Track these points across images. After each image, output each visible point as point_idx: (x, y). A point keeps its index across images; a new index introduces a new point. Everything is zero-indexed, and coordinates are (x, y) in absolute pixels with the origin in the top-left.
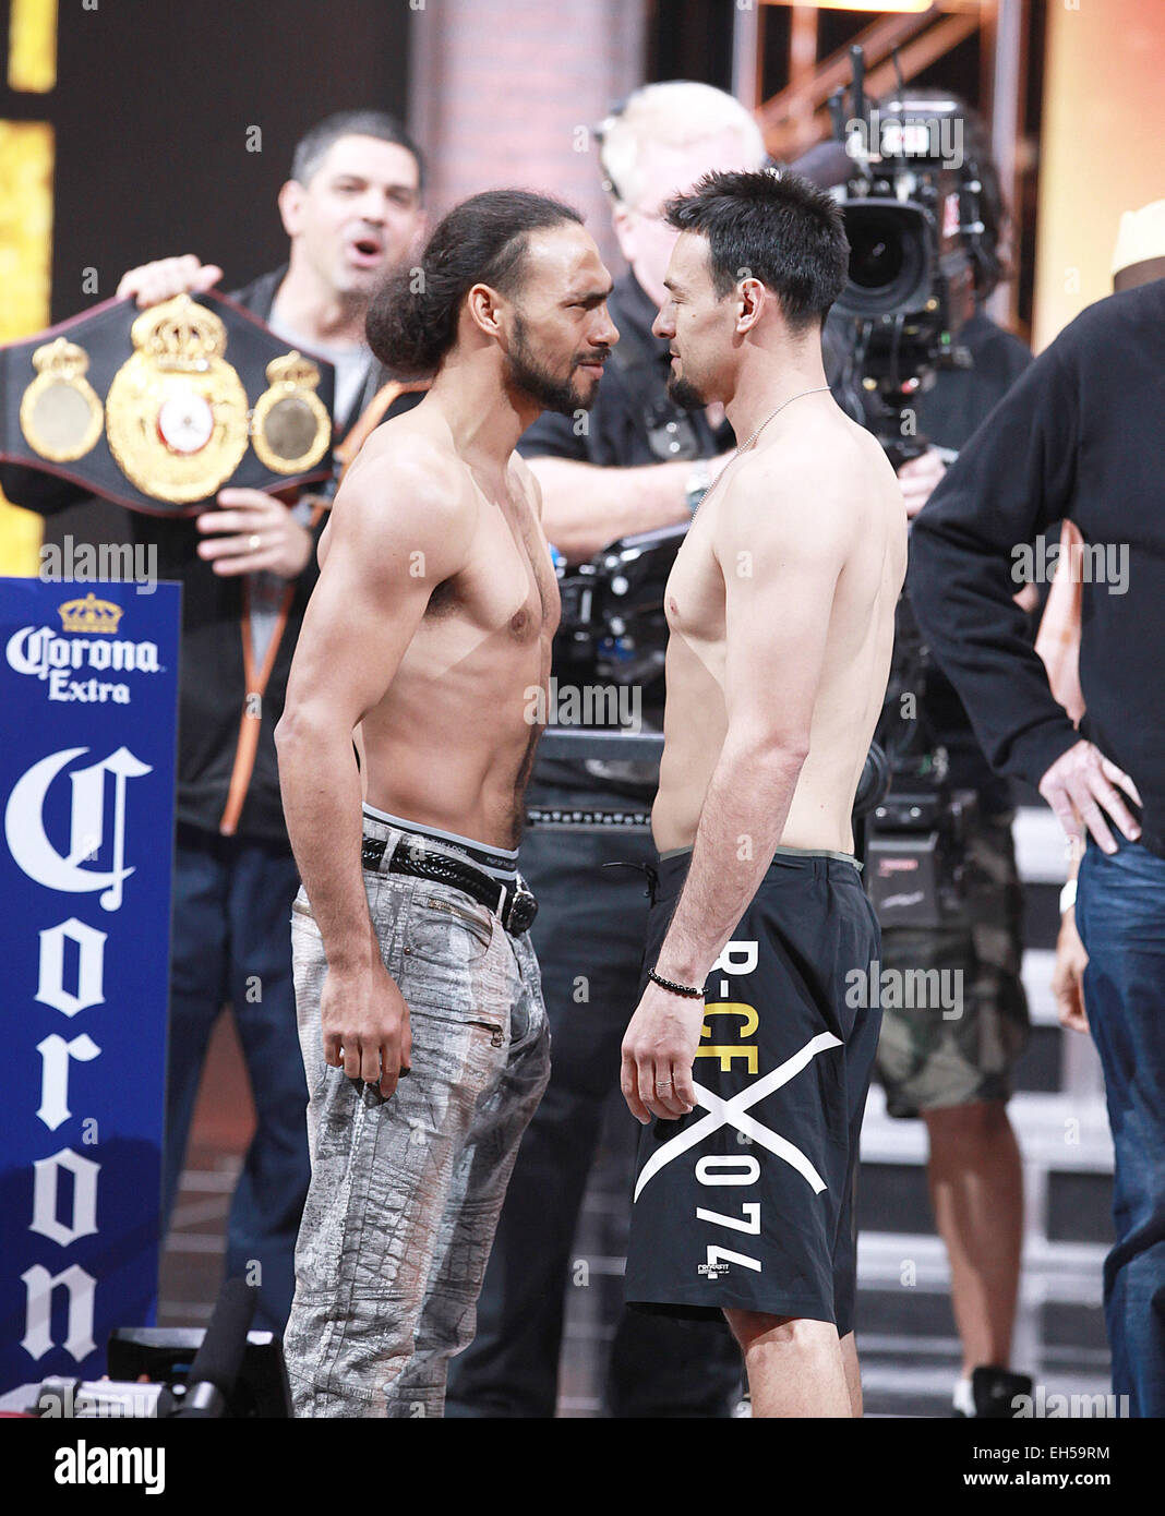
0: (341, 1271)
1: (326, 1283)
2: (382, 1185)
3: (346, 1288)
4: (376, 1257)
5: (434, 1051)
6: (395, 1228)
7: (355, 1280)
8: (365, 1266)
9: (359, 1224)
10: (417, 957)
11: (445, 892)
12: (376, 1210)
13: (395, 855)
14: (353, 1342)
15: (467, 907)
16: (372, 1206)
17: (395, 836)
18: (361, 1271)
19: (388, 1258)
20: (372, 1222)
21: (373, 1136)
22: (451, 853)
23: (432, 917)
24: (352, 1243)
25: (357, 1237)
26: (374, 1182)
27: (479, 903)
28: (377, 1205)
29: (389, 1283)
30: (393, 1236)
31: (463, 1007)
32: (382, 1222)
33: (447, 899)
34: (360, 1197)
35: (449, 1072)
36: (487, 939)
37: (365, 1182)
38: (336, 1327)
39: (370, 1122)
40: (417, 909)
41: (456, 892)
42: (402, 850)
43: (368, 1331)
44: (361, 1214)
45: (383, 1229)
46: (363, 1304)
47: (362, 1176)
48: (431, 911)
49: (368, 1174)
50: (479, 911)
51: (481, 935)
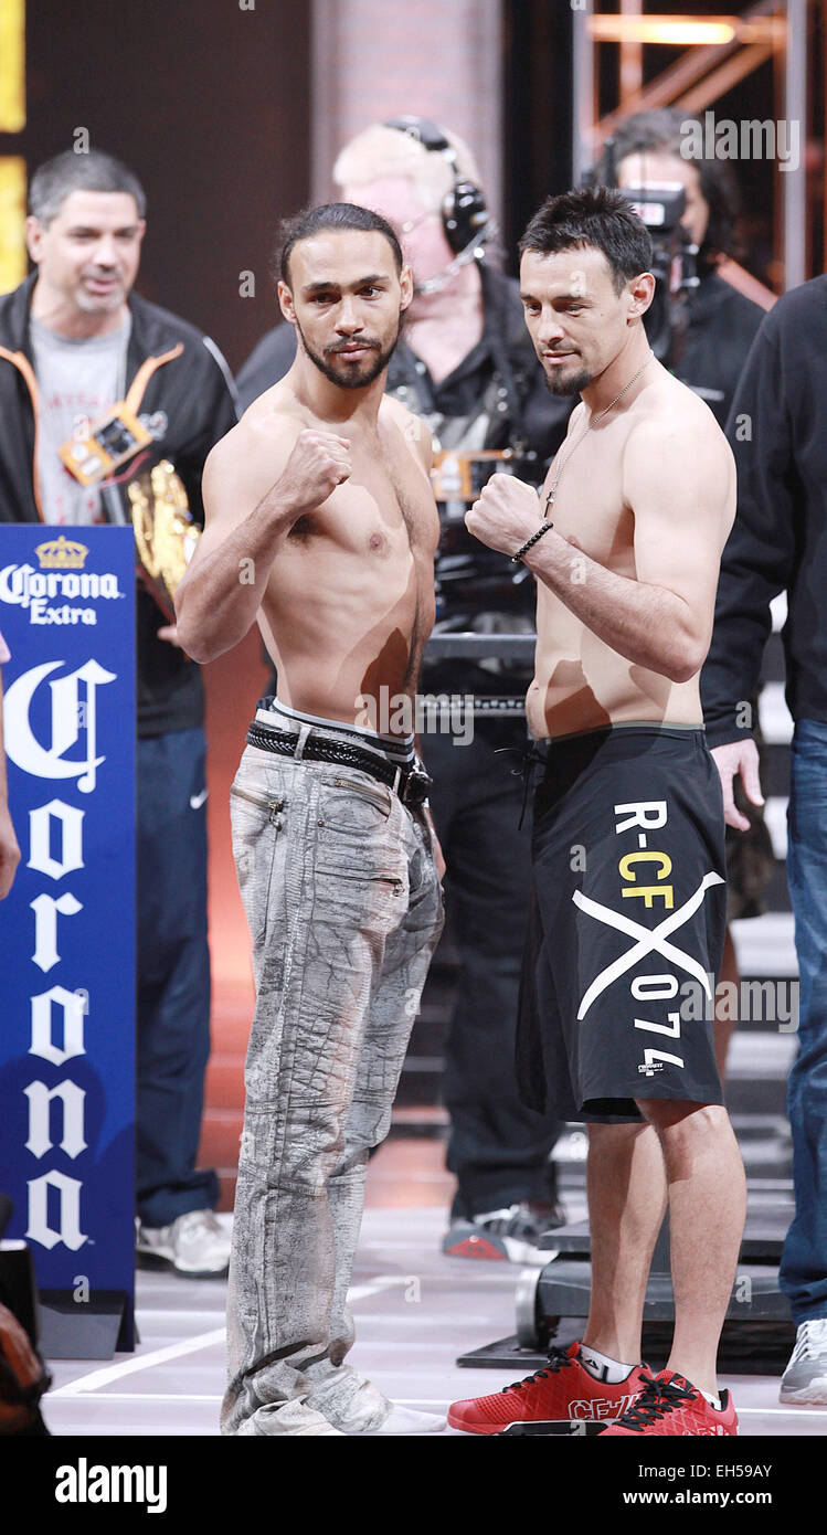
0: (281, 1087)
1: (267, 1095)
2: (309, 1014)
3: (284, 1098)
4: (307, 1073)
5: (346, 904)
6: (322, 1049)
7: (291, 1092)
8: (298, 1081)
9: (292, 1046)
10: (329, 828)
11: (348, 773)
12: (305, 1035)
13: (306, 745)
14: (293, 1144)
15: (368, 784)
16: (302, 1032)
17: (306, 730)
18: (296, 1085)
19: (317, 1074)
20: (302, 1045)
21: (300, 975)
22: (352, 740)
23: (338, 794)
24: (288, 1061)
25: (291, 1058)
26: (302, 1012)
27: (379, 781)
28: (306, 1031)
29: (320, 1093)
30: (320, 1055)
31: (368, 867)
32: (311, 1045)
33: (350, 778)
34: (292, 1025)
35: (359, 921)
36: (386, 810)
37: (295, 1012)
38: (277, 1133)
39: (297, 964)
40: (326, 788)
41: (358, 772)
42: (311, 740)
43: (304, 1133)
44: (294, 1038)
45: (312, 1050)
46: (298, 1111)
47: (293, 1008)
48: (336, 789)
49: (298, 1006)
50: (379, 788)
51: (380, 807)
